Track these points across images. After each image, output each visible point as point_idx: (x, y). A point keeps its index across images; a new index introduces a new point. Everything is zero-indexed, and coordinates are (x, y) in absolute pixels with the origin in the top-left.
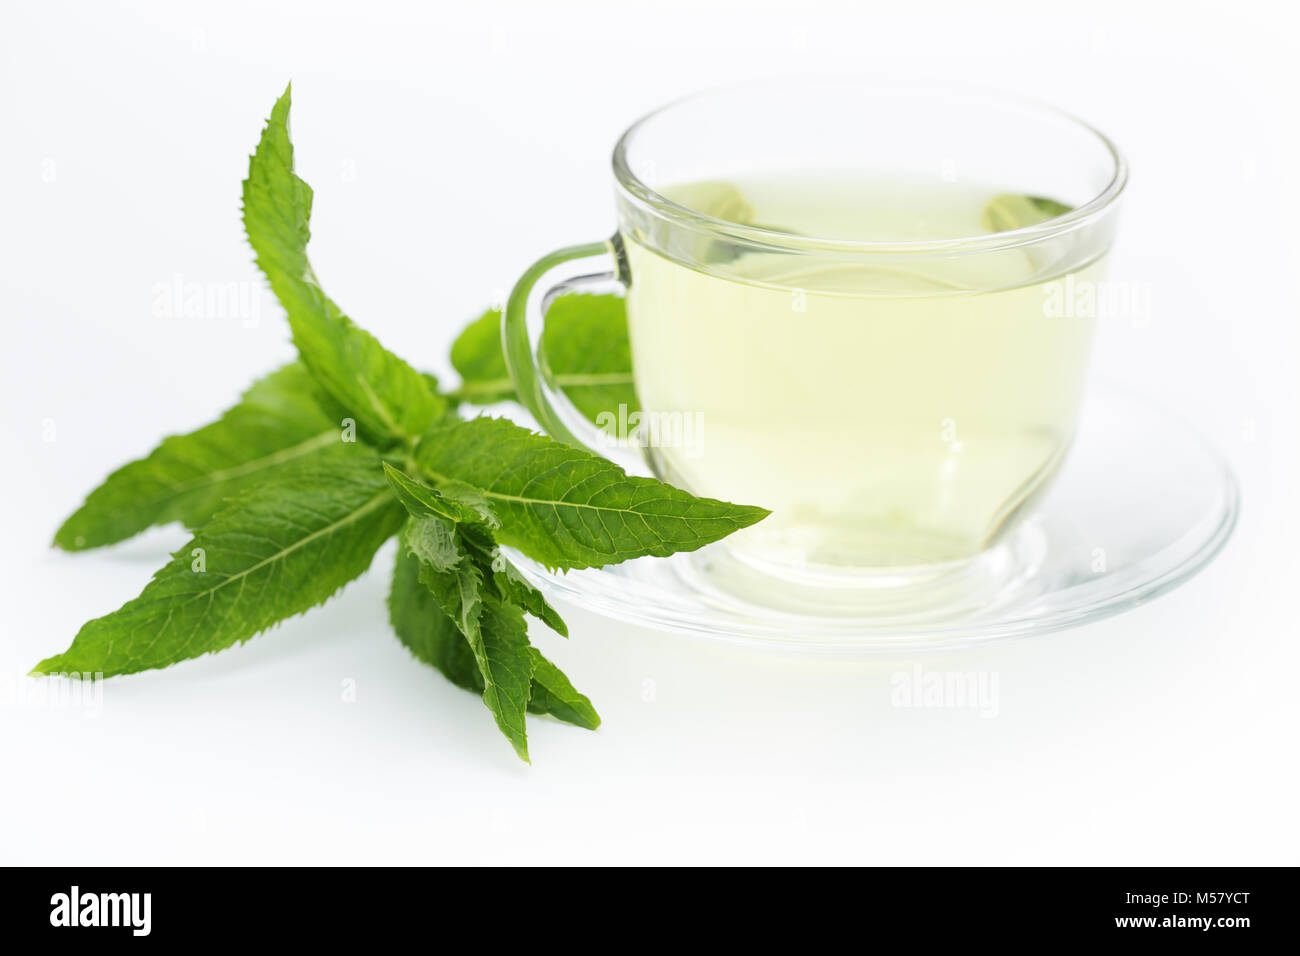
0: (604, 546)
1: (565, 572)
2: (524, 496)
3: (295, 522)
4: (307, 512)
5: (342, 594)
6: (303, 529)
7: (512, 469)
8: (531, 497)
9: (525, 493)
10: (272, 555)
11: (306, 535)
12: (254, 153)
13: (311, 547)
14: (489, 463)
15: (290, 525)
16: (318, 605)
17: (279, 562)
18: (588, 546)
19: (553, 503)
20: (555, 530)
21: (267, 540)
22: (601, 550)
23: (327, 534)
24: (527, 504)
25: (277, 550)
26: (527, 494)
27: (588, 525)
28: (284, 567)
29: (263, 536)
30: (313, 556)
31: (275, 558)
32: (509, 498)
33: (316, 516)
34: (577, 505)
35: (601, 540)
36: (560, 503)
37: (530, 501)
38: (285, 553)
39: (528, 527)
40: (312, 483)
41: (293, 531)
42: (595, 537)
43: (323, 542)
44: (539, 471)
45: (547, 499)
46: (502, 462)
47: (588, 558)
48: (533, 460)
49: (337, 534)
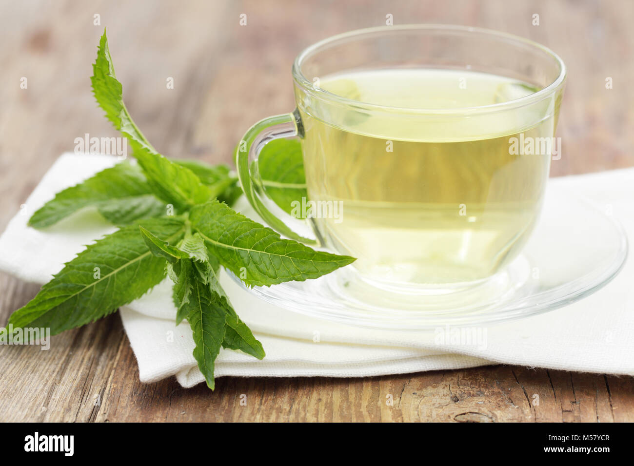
0: (272, 274)
1: (252, 288)
2: (234, 246)
3: (119, 255)
4: (127, 249)
5: (151, 292)
6: (125, 259)
7: (228, 231)
8: (238, 246)
9: (234, 243)
10: (107, 274)
11: (127, 262)
12: (95, 63)
13: (129, 268)
14: (217, 227)
15: (117, 257)
16: (137, 298)
17: (113, 277)
18: (264, 274)
19: (248, 250)
20: (249, 264)
21: (105, 265)
22: (270, 277)
23: (139, 261)
24: (236, 249)
25: (111, 271)
26: (235, 245)
27: (265, 263)
28: (116, 279)
29: (103, 264)
30: (131, 273)
31: (110, 275)
32: (227, 246)
33: (131, 251)
34: (259, 252)
35: (271, 272)
36: (251, 250)
37: (237, 248)
38: (116, 271)
39: (236, 262)
40: (131, 234)
41: (118, 260)
42: (268, 270)
43: (136, 265)
44: (240, 233)
45: (245, 248)
46: (223, 227)
47: (264, 280)
48: (237, 227)
49: (144, 261)
